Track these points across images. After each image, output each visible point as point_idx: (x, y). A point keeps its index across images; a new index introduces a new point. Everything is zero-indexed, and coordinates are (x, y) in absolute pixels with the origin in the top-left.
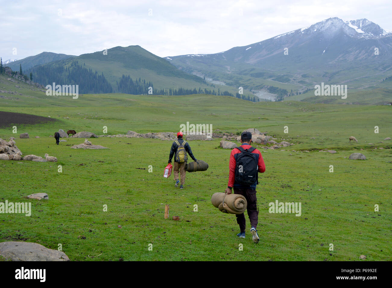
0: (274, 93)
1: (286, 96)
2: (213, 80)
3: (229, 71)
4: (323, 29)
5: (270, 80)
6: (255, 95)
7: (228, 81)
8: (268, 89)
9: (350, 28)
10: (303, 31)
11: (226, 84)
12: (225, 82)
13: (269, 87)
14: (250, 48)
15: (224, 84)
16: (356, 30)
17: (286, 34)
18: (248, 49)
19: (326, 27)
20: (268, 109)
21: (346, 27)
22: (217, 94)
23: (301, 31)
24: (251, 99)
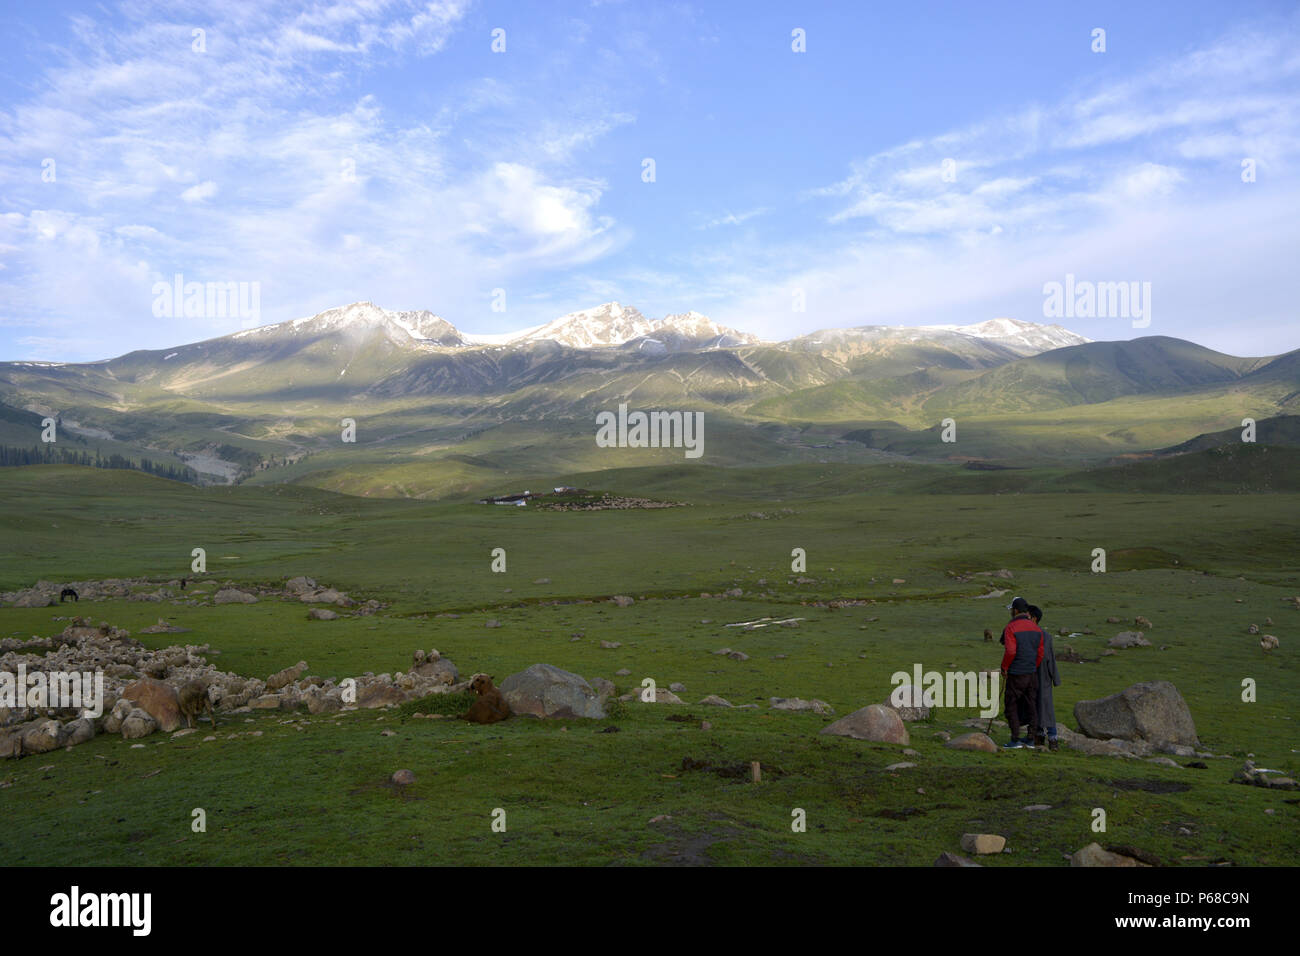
0: (232, 461)
1: (260, 466)
2: (82, 425)
3: (122, 407)
4: (341, 326)
5: (221, 429)
6: (187, 463)
7: (120, 430)
8: (217, 451)
9: (396, 327)
10: (298, 326)
11: (115, 438)
12: (112, 432)
13: (219, 446)
14: (175, 354)
15: (110, 437)
16: (410, 332)
17: (258, 330)
18: (170, 356)
19: (347, 322)
20: (233, 504)
21: (389, 323)
22: (93, 462)
23: (294, 325)
24: (177, 472)
